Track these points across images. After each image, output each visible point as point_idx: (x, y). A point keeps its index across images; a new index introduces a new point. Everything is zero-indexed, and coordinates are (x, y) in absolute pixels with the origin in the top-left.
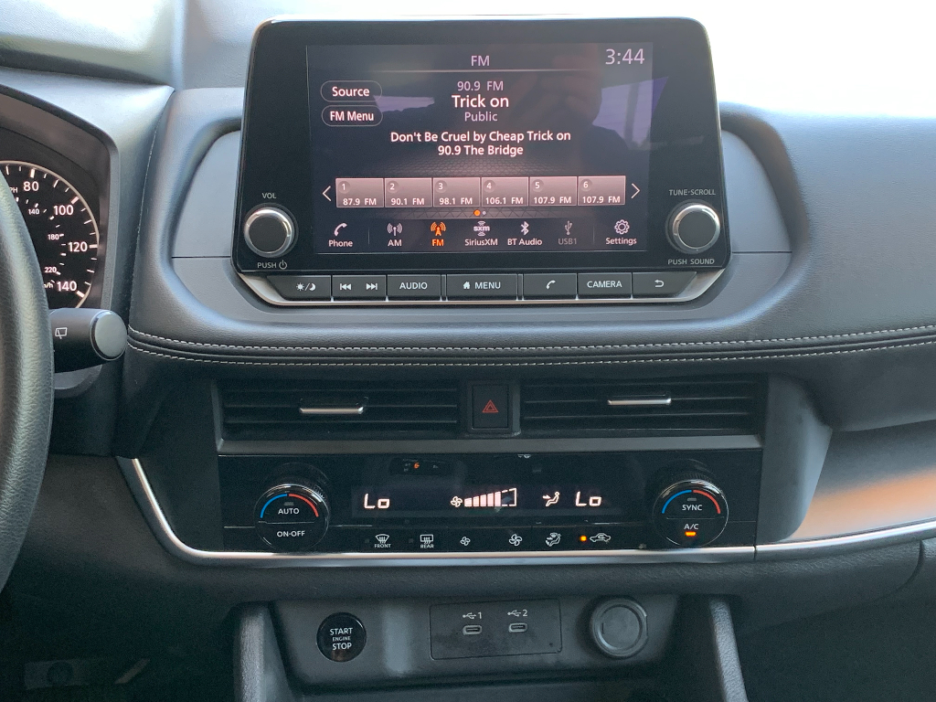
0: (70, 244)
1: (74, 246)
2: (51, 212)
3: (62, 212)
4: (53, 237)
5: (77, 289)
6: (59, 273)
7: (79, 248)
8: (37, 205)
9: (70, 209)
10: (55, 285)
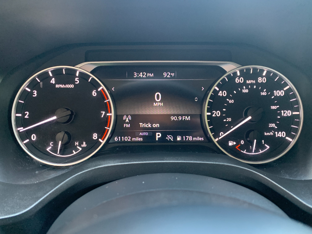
0: (282, 111)
1: (284, 113)
2: (272, 94)
3: (278, 94)
4: (273, 107)
5: (286, 136)
6: (276, 127)
7: (287, 114)
8: (265, 90)
9: (282, 92)
10: (275, 134)
